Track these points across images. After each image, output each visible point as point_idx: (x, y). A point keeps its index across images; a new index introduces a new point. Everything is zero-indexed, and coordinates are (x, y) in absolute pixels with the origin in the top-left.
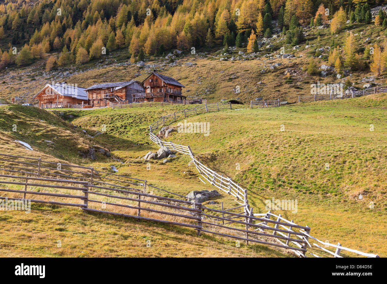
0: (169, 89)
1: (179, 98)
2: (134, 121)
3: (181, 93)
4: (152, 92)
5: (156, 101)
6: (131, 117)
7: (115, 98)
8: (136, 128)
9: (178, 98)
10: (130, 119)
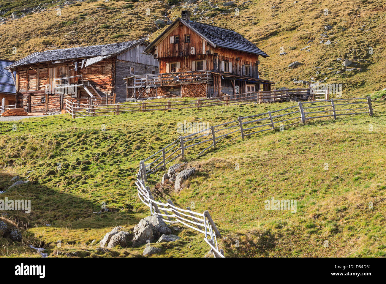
0: (223, 63)
1: (251, 86)
2: (110, 149)
3: (257, 73)
4: (177, 71)
5: (188, 95)
6: (105, 139)
7: (86, 89)
8: (111, 168)
9: (247, 85)
10: (102, 144)
